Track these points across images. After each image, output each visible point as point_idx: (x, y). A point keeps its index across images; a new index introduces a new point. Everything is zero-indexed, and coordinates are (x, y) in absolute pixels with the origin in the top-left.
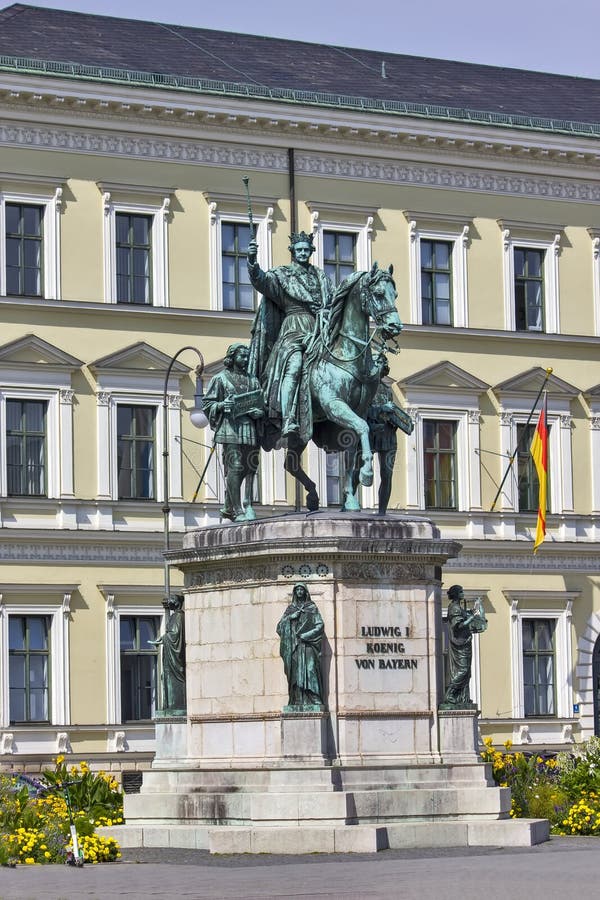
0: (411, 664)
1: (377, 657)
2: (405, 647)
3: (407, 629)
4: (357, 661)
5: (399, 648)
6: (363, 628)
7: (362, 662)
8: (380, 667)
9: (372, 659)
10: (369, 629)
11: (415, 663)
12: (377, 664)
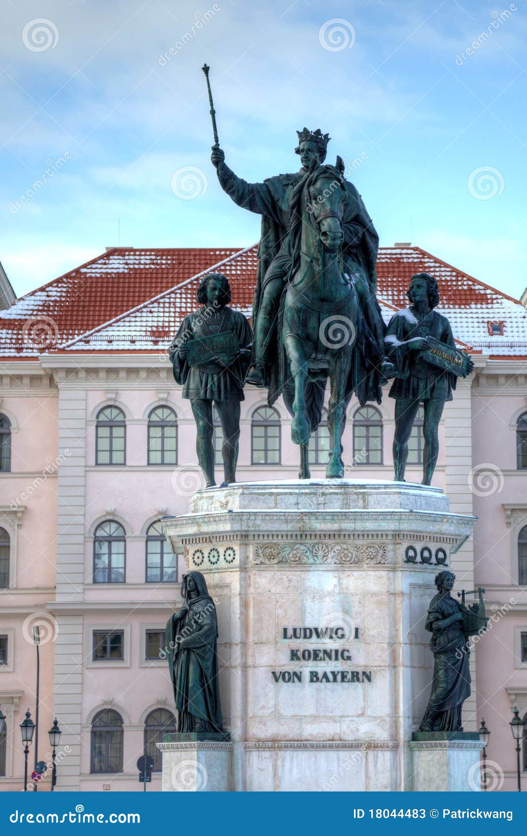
0: (363, 676)
1: (307, 668)
2: (353, 653)
3: (357, 630)
4: (274, 673)
5: (342, 655)
6: (285, 630)
7: (283, 674)
8: (312, 681)
9: (297, 670)
10: (295, 630)
11: (368, 677)
12: (306, 677)
